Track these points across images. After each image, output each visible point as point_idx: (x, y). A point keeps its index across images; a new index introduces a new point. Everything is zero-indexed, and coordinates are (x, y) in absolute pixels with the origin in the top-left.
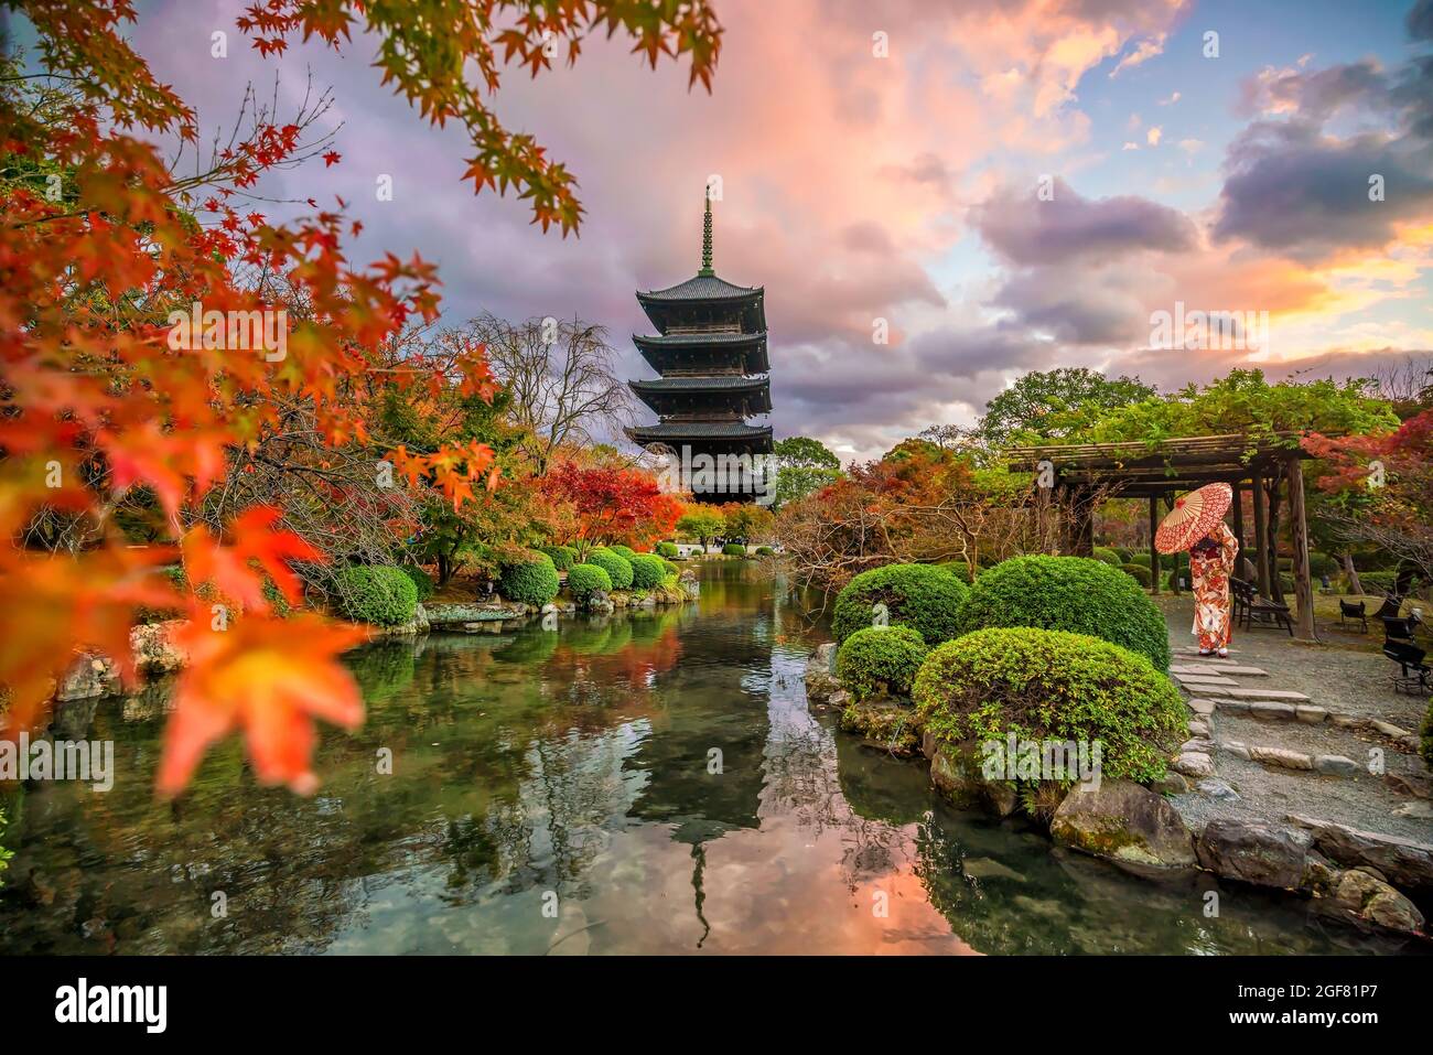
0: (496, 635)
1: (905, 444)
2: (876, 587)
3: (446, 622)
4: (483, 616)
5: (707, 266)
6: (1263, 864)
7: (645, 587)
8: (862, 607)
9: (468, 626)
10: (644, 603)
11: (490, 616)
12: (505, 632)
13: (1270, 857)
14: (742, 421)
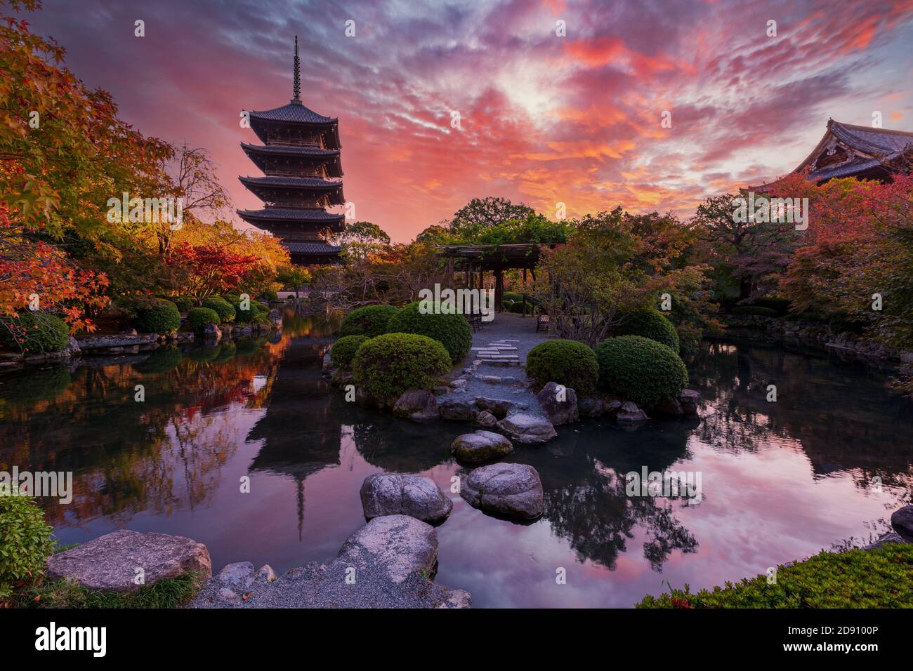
0: (135, 355)
1: (430, 228)
2: (358, 317)
3: (94, 348)
4: (123, 342)
5: (297, 97)
6: (457, 412)
7: (244, 321)
8: (351, 327)
9: (112, 349)
10: (244, 330)
11: (129, 342)
12: (141, 353)
13: (459, 409)
14: (323, 209)
